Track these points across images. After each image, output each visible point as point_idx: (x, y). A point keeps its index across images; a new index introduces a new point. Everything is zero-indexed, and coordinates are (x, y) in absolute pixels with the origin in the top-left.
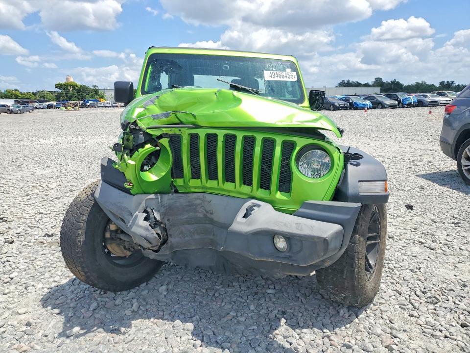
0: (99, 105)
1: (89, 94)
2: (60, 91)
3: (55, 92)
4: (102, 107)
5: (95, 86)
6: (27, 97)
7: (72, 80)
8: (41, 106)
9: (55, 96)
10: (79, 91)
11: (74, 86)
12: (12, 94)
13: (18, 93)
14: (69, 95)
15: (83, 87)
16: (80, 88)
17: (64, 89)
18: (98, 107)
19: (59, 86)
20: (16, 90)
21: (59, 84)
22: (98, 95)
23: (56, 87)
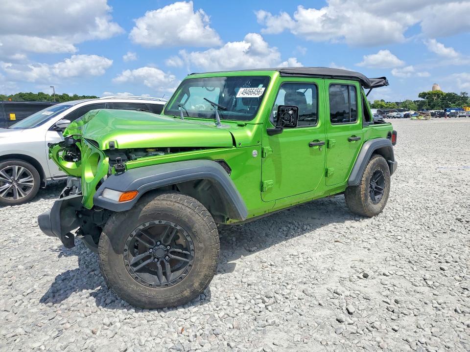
0: (461, 114)
1: (454, 103)
2: (423, 100)
3: (418, 101)
4: (465, 116)
5: (463, 94)
6: (390, 106)
7: (438, 88)
8: (399, 116)
9: (418, 105)
10: (444, 99)
11: (438, 94)
12: (378, 105)
13: (383, 104)
14: (432, 104)
15: (449, 95)
16: (445, 96)
17: (427, 98)
18: (460, 116)
19: (423, 95)
20: (382, 101)
21: (423, 93)
22: (466, 103)
23: (420, 96)
